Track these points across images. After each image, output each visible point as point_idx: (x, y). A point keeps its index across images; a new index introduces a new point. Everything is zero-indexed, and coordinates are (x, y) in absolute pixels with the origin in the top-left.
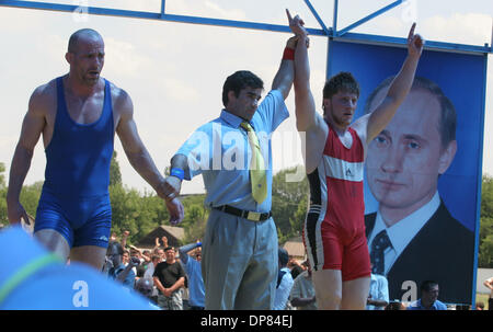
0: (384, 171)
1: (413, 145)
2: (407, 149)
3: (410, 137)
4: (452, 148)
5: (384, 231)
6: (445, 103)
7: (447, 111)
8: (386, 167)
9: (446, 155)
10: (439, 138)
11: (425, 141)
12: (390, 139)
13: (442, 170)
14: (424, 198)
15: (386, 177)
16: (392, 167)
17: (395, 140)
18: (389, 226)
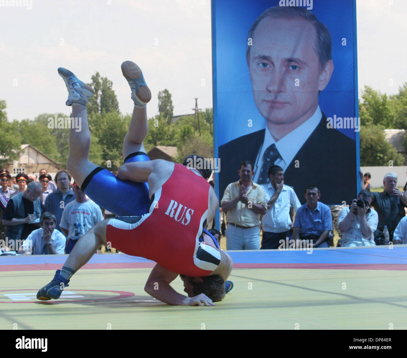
0: (270, 92)
1: (294, 67)
2: (287, 71)
3: (290, 60)
4: (329, 68)
5: (273, 146)
6: (320, 28)
7: (322, 35)
8: (270, 88)
9: (324, 74)
10: (316, 59)
11: (305, 63)
12: (273, 64)
13: (322, 87)
14: (307, 113)
15: (271, 97)
16: (275, 88)
17: (278, 65)
18: (277, 140)
